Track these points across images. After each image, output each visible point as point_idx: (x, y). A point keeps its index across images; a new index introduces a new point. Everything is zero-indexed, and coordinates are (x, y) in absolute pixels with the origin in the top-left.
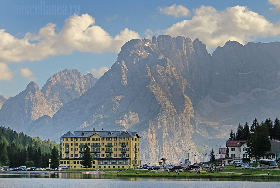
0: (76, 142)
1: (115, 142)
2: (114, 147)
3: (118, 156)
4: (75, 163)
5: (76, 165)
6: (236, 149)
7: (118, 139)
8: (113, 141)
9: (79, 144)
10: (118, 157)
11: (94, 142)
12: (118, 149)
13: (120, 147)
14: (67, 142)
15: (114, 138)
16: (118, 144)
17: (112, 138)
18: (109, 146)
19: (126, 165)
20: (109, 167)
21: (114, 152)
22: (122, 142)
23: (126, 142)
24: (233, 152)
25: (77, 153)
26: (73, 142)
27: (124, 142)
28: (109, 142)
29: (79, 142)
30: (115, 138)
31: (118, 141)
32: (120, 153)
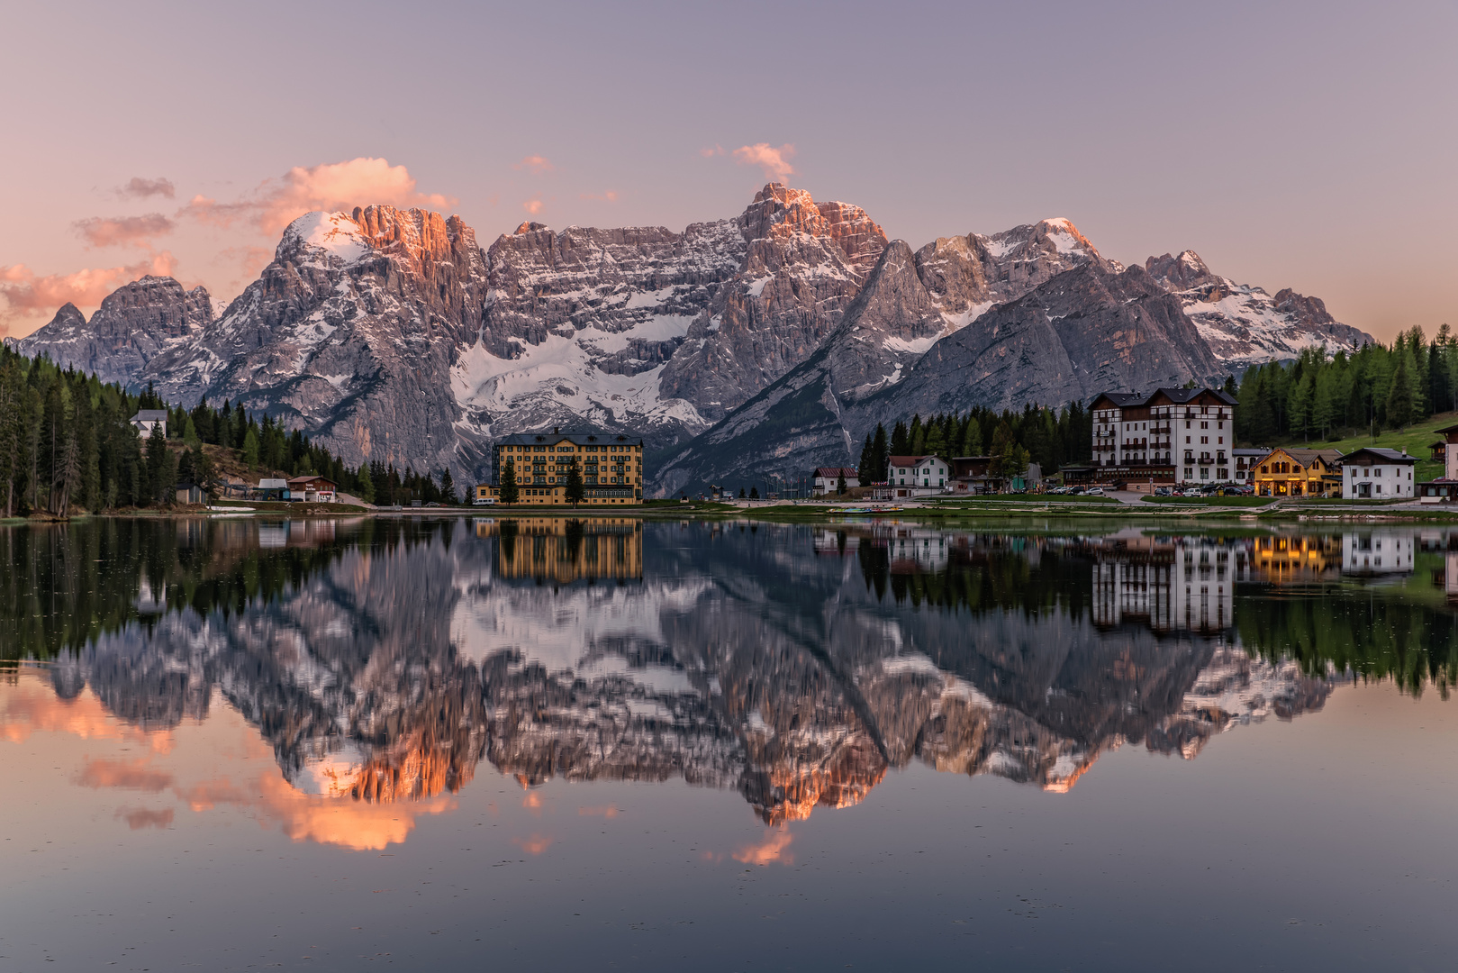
0: (527, 454)
1: (604, 454)
2: (601, 464)
3: (609, 480)
4: (528, 493)
5: (531, 497)
6: (907, 470)
7: (609, 448)
8: (599, 454)
9: (532, 459)
10: (609, 483)
11: (563, 454)
12: (609, 469)
13: (614, 463)
14: (510, 454)
15: (602, 446)
16: (609, 459)
17: (597, 447)
18: (592, 463)
19: (627, 497)
20: (613, 501)
21: (602, 474)
22: (618, 454)
23: (625, 454)
24: (902, 477)
25: (529, 474)
26: (521, 454)
27: (621, 454)
28: (592, 454)
29: (532, 454)
30: (604, 447)
31: (610, 453)
32: (614, 474)
